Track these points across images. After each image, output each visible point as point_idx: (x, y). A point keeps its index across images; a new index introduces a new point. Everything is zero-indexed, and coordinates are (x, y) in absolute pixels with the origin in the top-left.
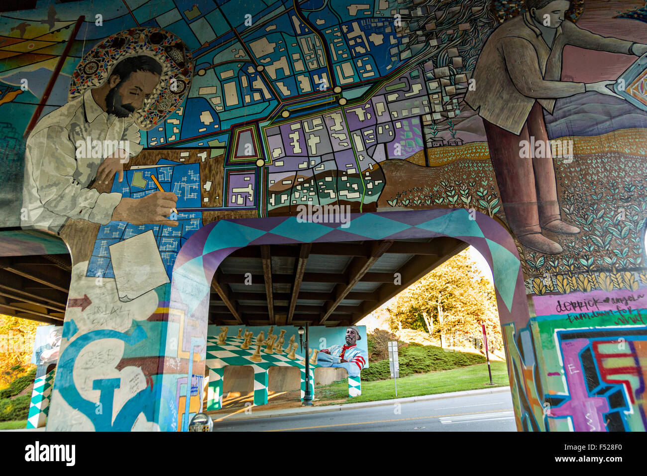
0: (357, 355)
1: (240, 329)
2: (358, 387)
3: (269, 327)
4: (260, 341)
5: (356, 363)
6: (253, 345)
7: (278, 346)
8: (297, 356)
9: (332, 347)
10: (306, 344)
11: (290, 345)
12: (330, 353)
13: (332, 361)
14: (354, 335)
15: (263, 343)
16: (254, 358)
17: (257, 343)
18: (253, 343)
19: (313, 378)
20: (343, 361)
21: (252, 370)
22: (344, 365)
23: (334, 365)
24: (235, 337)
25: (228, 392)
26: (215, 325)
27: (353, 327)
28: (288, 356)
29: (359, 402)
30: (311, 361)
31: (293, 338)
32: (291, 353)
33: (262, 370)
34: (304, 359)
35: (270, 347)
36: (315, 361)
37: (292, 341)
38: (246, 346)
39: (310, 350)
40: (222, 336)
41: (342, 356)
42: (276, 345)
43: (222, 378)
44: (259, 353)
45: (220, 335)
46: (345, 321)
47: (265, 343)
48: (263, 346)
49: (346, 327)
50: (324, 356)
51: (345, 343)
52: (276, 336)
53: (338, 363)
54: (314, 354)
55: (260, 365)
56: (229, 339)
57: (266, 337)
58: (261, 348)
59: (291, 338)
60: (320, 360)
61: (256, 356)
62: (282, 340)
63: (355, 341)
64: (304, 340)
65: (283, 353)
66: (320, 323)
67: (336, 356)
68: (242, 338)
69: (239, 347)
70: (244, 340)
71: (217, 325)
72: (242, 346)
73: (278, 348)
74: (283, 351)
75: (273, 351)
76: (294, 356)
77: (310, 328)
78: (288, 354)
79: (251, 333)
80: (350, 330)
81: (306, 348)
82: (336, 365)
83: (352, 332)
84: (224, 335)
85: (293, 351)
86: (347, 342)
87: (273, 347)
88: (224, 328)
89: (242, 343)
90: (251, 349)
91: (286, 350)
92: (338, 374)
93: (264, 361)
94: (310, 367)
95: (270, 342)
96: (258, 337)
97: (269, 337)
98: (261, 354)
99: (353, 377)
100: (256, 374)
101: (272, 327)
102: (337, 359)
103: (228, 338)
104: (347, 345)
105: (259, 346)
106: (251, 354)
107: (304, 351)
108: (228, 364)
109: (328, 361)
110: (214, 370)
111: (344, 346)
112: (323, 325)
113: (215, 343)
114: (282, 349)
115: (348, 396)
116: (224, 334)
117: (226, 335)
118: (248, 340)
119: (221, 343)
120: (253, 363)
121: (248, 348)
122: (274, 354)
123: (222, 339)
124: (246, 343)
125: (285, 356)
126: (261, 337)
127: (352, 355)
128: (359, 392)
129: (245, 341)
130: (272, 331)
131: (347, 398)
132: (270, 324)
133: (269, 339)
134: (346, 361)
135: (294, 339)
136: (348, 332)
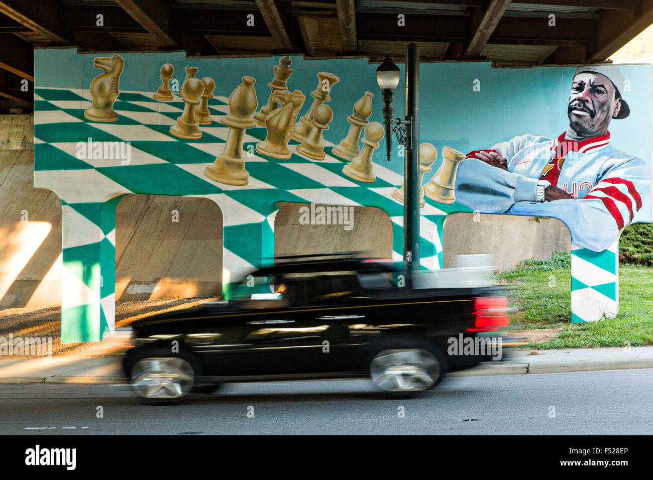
0: (611, 175)
1: (167, 67)
2: (606, 290)
3: (275, 63)
4: (243, 110)
5: (608, 203)
6: (215, 124)
7: (308, 131)
8: (379, 171)
9: (516, 140)
10: (410, 128)
11: (353, 130)
12: (504, 165)
13: (510, 192)
14: (601, 98)
15: (252, 121)
16: (220, 173)
17: (229, 118)
18: (217, 118)
19: (439, 248)
20: (552, 194)
21: (215, 212)
22: (557, 207)
23: (519, 207)
24: (149, 95)
25: (156, 281)
26: (73, 51)
27: (601, 68)
28: (347, 170)
29: (603, 345)
30: (427, 189)
31: (366, 103)
32: (358, 160)
33: (252, 217)
34: (398, 179)
35: (279, 136)
36: (446, 191)
37: (363, 117)
38: (191, 129)
39: (425, 151)
40: (101, 88)
41: (552, 175)
42: (299, 127)
43: (112, 237)
44: (237, 154)
45: (95, 85)
46: (571, 44)
47: (261, 121)
48: (252, 132)
49: (570, 69)
50: (483, 174)
51: (564, 126)
52: (299, 97)
53: (534, 201)
54: (445, 166)
55: (244, 197)
56: (126, 102)
57: (262, 101)
58: (246, 138)
59: (358, 105)
60: (465, 187)
61: (228, 163)
62: (322, 110)
63: (606, 122)
64: (400, 110)
65: (329, 160)
66: (470, 49)
67: (527, 173)
68: (176, 99)
69: (164, 130)
70: (181, 105)
71: (83, 49)
72: (176, 127)
73: (310, 140)
74: (328, 151)
75: (292, 149)
76: (367, 169)
77: (424, 69)
78: (345, 162)
79: (208, 80)
80: (587, 78)
81: (411, 144)
82: (529, 207)
83: (595, 89)
84: (107, 86)
85: (363, 152)
86: (574, 125)
87: (289, 136)
88: (108, 59)
89: (174, 116)
90: (208, 139)
91: (340, 149)
92: (543, 238)
93: (255, 184)
94: (425, 210)
95: (279, 118)
96: (236, 95)
97: (273, 98)
98: (248, 157)
99: (587, 254)
100: (230, 229)
101: (286, 63)
102: (530, 186)
103: (122, 96)
104: (571, 135)
105: (239, 131)
106: (209, 158)
107: (401, 151)
108: (126, 191)
109: (495, 193)
110: (78, 207)
111: (561, 138)
112: (484, 58)
113: (79, 113)
114: (324, 143)
115: (567, 319)
116: (107, 81)
117: (115, 86)
118: (198, 108)
119: (102, 113)
120: (218, 191)
121: (197, 135)
122: (295, 159)
123: (101, 101)
124: (190, 119)
125: (336, 169)
126: (243, 98)
127: (592, 172)
128: (612, 307)
129: (185, 112)
130: (284, 75)
131: (562, 327)
132: (275, 52)
133: (275, 106)
134: (565, 195)
135: (368, 107)
136: (580, 87)
